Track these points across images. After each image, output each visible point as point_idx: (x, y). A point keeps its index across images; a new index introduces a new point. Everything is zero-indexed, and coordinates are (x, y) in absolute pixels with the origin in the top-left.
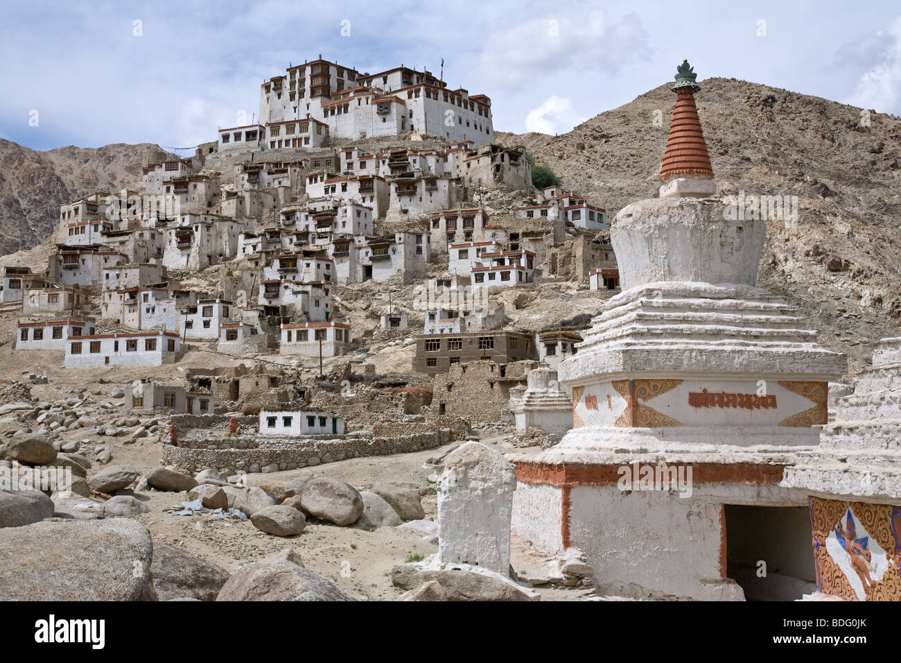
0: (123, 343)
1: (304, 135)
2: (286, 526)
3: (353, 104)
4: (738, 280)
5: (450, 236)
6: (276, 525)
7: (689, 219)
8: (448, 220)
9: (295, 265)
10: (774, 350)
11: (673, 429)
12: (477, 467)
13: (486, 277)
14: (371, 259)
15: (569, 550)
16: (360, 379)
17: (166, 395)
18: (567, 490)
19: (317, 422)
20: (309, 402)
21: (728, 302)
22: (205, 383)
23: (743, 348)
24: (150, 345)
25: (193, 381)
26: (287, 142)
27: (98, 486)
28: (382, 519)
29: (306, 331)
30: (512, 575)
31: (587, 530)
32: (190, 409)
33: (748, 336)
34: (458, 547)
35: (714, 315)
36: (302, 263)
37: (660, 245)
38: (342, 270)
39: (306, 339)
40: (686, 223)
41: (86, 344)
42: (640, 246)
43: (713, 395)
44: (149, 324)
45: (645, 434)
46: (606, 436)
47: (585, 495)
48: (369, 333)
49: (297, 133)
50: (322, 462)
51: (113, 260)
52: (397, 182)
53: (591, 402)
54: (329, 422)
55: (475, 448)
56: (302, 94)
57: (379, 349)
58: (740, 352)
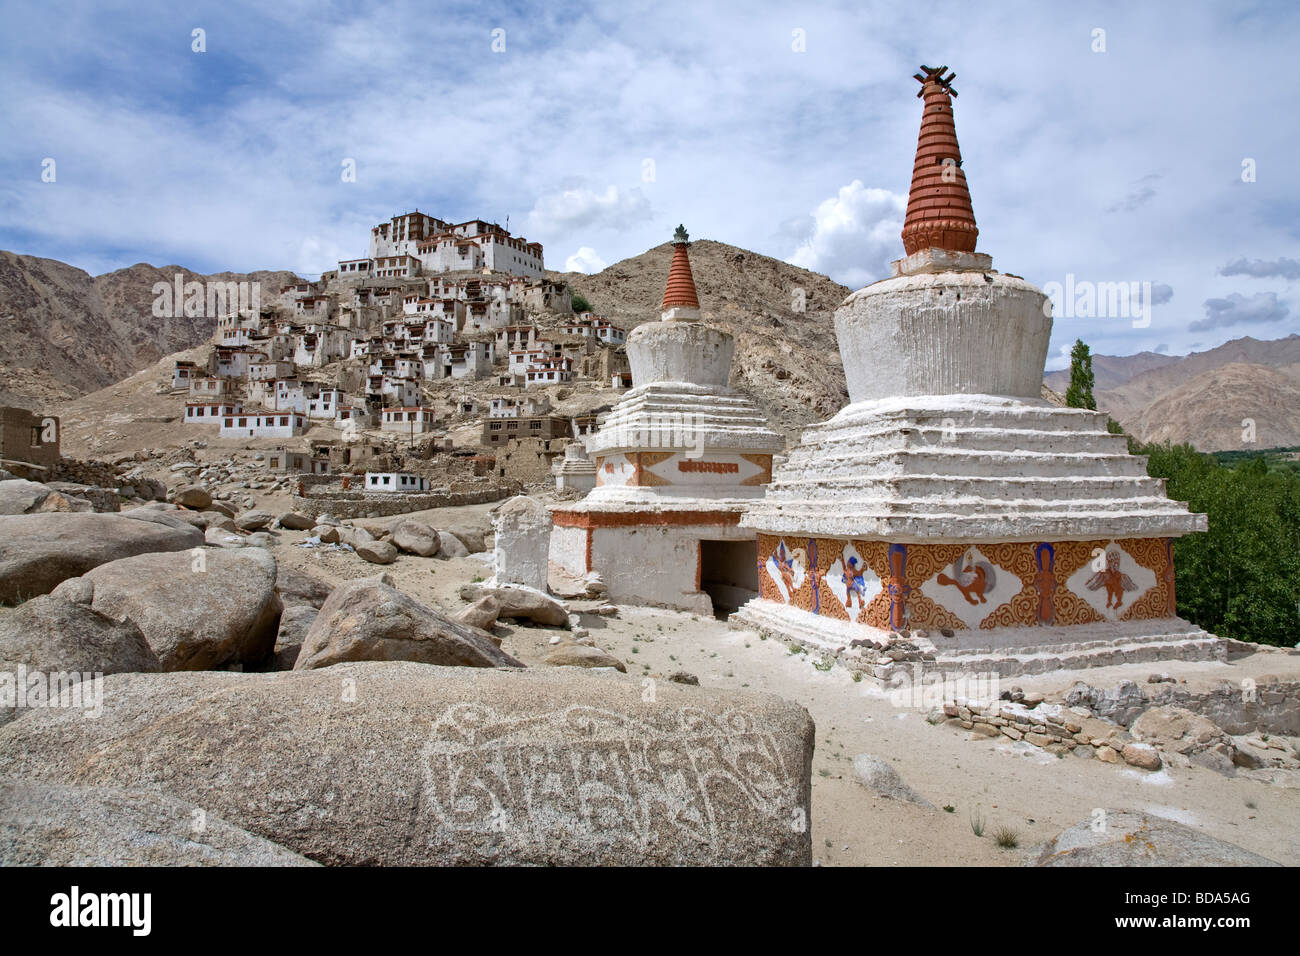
0: (263, 420)
1: (402, 267)
2: (381, 556)
3: (440, 246)
4: (714, 383)
5: (511, 346)
6: (374, 555)
7: (682, 338)
8: (509, 333)
9: (393, 364)
10: (738, 432)
11: (667, 487)
12: (524, 515)
13: (537, 376)
14: (451, 361)
15: (591, 573)
16: (441, 450)
17: (295, 459)
18: (590, 531)
19: (409, 481)
20: (403, 467)
21: (708, 397)
22: (325, 451)
23: (716, 430)
24: (284, 422)
25: (316, 449)
26: (390, 272)
27: (243, 525)
28: (454, 552)
29: (401, 414)
30: (549, 591)
31: (604, 559)
32: (313, 471)
33: (720, 422)
34: (510, 572)
35: (697, 406)
36: (399, 363)
37: (662, 356)
38: (429, 369)
39: (401, 420)
40: (679, 340)
41: (236, 420)
42: (647, 356)
43: (695, 463)
44: (283, 406)
45: (647, 491)
46: (619, 492)
47: (604, 535)
48: (448, 416)
49: (398, 266)
50: (412, 511)
51: (257, 358)
52: (472, 304)
53: (610, 468)
54: (418, 481)
55: (523, 500)
56: (402, 237)
57: (456, 428)
58: (715, 433)
